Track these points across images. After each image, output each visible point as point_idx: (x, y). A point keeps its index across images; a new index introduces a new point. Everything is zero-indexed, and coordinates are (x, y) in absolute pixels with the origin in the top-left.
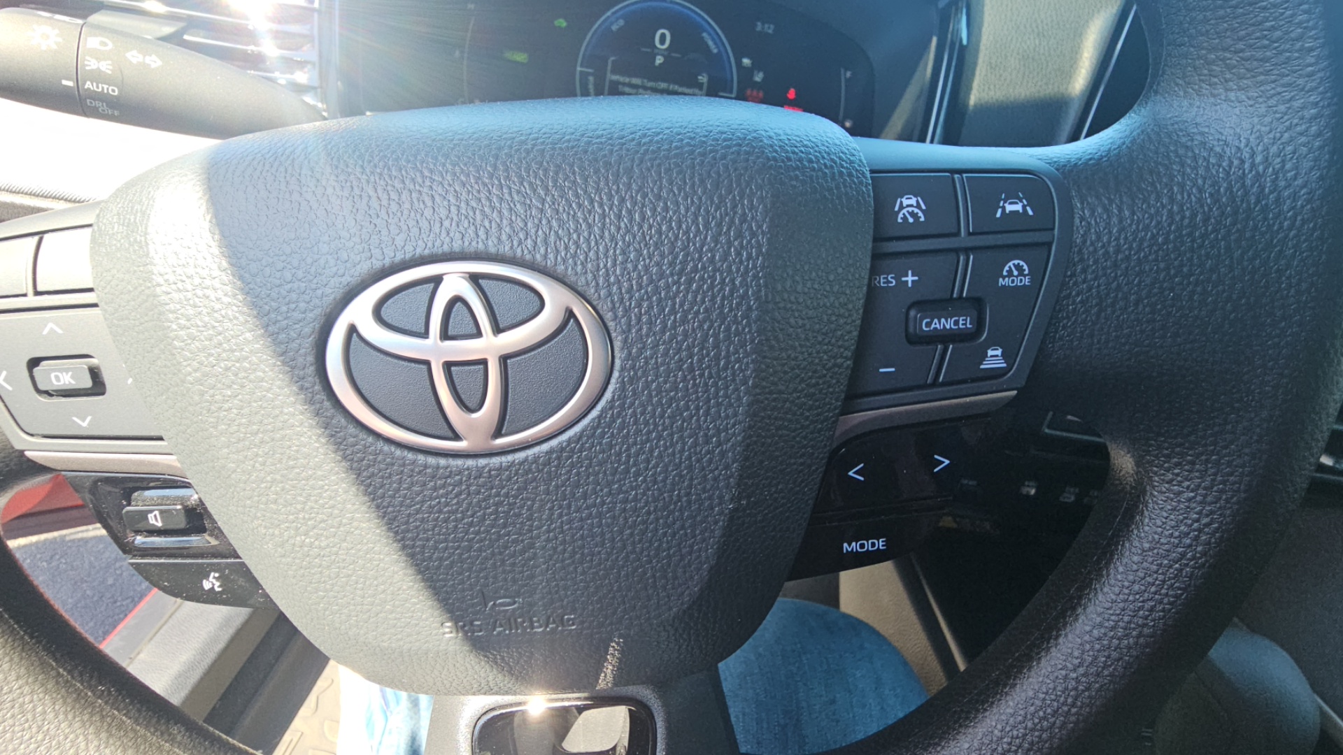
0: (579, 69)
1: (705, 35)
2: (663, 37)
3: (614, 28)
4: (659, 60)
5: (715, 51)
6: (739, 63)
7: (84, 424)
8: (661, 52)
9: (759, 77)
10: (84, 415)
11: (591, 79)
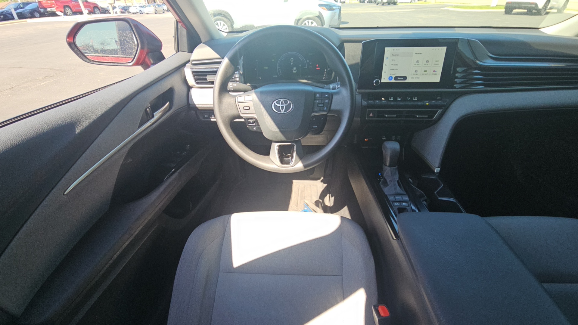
0: (277, 68)
1: (300, 57)
2: (292, 60)
3: (283, 59)
4: (292, 64)
5: (302, 60)
6: (306, 61)
7: (247, 113)
8: (292, 62)
9: (311, 63)
10: (247, 112)
11: (280, 69)
